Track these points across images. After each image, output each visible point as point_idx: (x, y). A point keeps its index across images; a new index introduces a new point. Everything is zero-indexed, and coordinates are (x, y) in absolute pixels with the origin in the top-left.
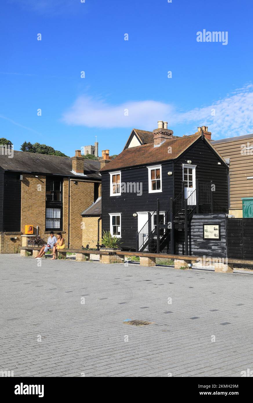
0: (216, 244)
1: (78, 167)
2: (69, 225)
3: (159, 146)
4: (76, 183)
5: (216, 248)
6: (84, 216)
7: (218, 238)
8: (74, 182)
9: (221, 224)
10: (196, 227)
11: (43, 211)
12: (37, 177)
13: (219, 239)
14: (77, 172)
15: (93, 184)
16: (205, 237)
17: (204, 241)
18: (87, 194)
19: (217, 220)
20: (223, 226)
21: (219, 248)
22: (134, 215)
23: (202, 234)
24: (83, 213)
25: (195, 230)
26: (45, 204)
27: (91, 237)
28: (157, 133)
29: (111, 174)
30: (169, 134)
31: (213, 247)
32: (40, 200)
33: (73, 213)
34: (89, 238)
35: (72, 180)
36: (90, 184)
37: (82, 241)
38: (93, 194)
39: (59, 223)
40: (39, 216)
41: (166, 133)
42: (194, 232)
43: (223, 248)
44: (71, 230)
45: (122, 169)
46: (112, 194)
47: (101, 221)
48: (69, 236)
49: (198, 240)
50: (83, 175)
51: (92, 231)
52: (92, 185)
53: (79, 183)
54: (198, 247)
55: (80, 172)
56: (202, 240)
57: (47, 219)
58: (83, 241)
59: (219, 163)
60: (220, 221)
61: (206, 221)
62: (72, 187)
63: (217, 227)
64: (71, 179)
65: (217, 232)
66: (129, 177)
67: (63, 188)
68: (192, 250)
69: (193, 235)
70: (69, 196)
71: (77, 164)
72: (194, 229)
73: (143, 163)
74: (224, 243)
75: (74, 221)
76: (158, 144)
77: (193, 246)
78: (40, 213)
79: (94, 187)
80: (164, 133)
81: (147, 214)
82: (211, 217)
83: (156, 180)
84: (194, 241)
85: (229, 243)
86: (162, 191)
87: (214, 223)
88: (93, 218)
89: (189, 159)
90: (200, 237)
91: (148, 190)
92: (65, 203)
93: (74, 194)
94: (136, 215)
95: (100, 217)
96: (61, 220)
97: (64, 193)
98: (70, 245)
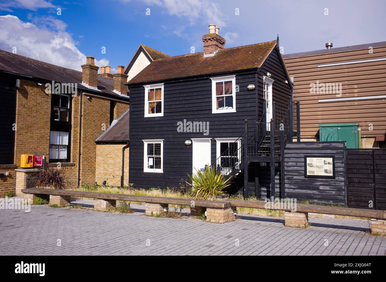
0: (327, 184)
1: (91, 78)
2: (80, 155)
3: (212, 55)
4: (90, 99)
5: (328, 188)
6: (99, 143)
7: (331, 175)
8: (88, 97)
9: (336, 156)
10: (292, 159)
11: (47, 134)
12: (41, 85)
13: (333, 177)
14: (89, 85)
15: (109, 102)
16: (308, 174)
17: (306, 179)
18: (103, 114)
19: (329, 151)
20: (339, 159)
21: (332, 188)
22: (187, 142)
23: (303, 168)
24: (97, 140)
25: (290, 164)
26: (50, 125)
27: (110, 170)
28: (209, 39)
29: (147, 89)
30: (222, 43)
31: (321, 188)
32: (43, 119)
33: (86, 138)
34: (107, 172)
35: (85, 95)
36: (106, 101)
37: (95, 176)
38: (109, 115)
39: (66, 152)
40: (41, 141)
41: (219, 41)
42: (288, 166)
43: (339, 190)
44: (83, 161)
45: (167, 82)
46: (147, 114)
47: (127, 150)
48: (79, 170)
49: (295, 177)
50: (96, 89)
51: (112, 162)
52: (108, 103)
53: (93, 99)
54: (296, 187)
55: (93, 86)
56: (302, 177)
57: (52, 146)
58: (97, 176)
59: (287, 82)
60: (334, 152)
61: (309, 151)
62: (84, 103)
63: (330, 160)
64: (84, 93)
65: (330, 168)
66: (177, 91)
67: (73, 105)
68: (286, 190)
69: (286, 171)
70: (81, 116)
71: (90, 74)
72: (287, 162)
74: (342, 181)
75: (87, 150)
76: (211, 53)
77: (286, 186)
78: (42, 137)
79: (110, 106)
82: (317, 147)
83: (224, 95)
84: (288, 179)
85: (349, 182)
86: (235, 111)
87: (323, 155)
88: (113, 145)
90: (300, 173)
91: (211, 110)
92: (74, 124)
93: (87, 113)
94: (190, 142)
95: (125, 145)
96: (68, 147)
97: (75, 111)
98: (81, 181)
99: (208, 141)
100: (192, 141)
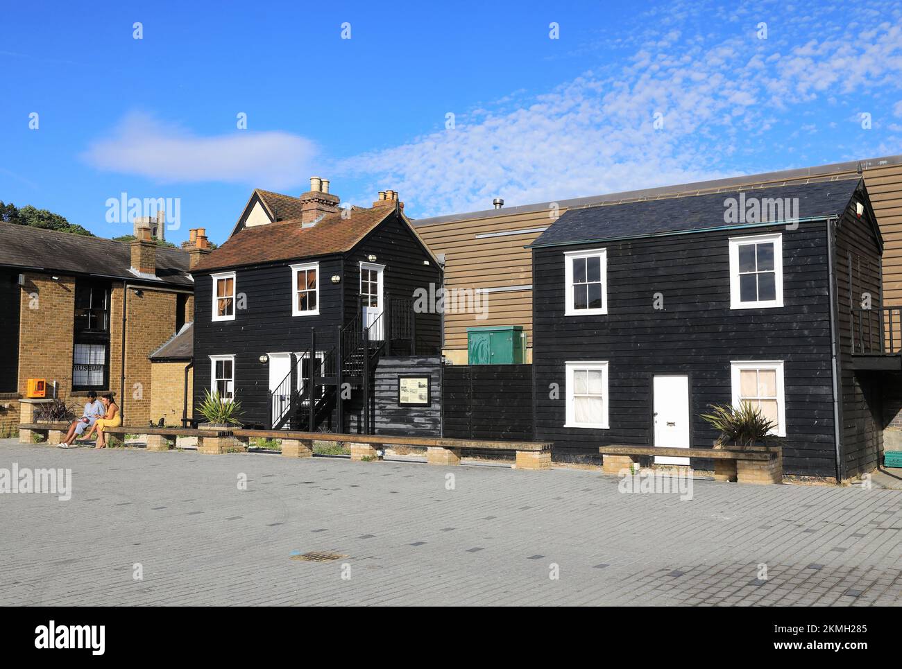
0: (423, 414)
1: (143, 261)
2: (123, 378)
3: (312, 225)
4: (140, 293)
5: (422, 420)
6: (155, 360)
7: (426, 402)
8: (136, 292)
9: (432, 376)
10: (386, 382)
11: (68, 349)
12: (57, 278)
13: (429, 405)
14: (140, 271)
15: (175, 296)
16: (401, 401)
17: (400, 408)
18: (162, 316)
19: (425, 370)
20: (436, 380)
21: (428, 420)
22: (263, 358)
23: (396, 394)
24: (151, 356)
25: (383, 388)
26: (73, 335)
27: (170, 402)
28: (309, 200)
29: (215, 278)
30: (332, 203)
31: (416, 420)
32: (62, 328)
33: (131, 353)
34: (165, 405)
35: (131, 288)
36: (169, 295)
37: (149, 411)
38: (174, 317)
39: (101, 374)
40: (58, 360)
41: (325, 202)
42: (381, 391)
43: (435, 422)
44: (127, 389)
45: (237, 268)
46: (216, 317)
47: (191, 370)
48: (122, 401)
49: (388, 407)
50: (153, 277)
51: (172, 390)
52: (173, 299)
53: (145, 293)
54: (388, 420)
55: (146, 272)
56: (395, 407)
57: (76, 366)
58: (152, 412)
59: (426, 263)
60: (430, 370)
61: (404, 370)
62: (130, 301)
63: (425, 381)
64: (128, 286)
65: (425, 391)
66: (251, 283)
67: (112, 304)
68: (377, 425)
69: (379, 398)
70: (125, 320)
71: (142, 254)
72: (380, 385)
73: (282, 258)
74: (437, 411)
75: (134, 371)
76: (311, 222)
77: (377, 419)
78: (60, 353)
79: (177, 301)
80: (323, 201)
81: (288, 357)
82: (413, 363)
83: (307, 290)
84: (380, 409)
85: (446, 412)
86: (318, 314)
87: (418, 374)
88: (174, 364)
89: (372, 253)
90: (393, 400)
91: (291, 311)
92: (114, 333)
93: (134, 316)
94: (266, 359)
95: (189, 364)
96: (106, 368)
97: (115, 313)
98: (124, 419)
99: (286, 356)
100: (268, 357)
